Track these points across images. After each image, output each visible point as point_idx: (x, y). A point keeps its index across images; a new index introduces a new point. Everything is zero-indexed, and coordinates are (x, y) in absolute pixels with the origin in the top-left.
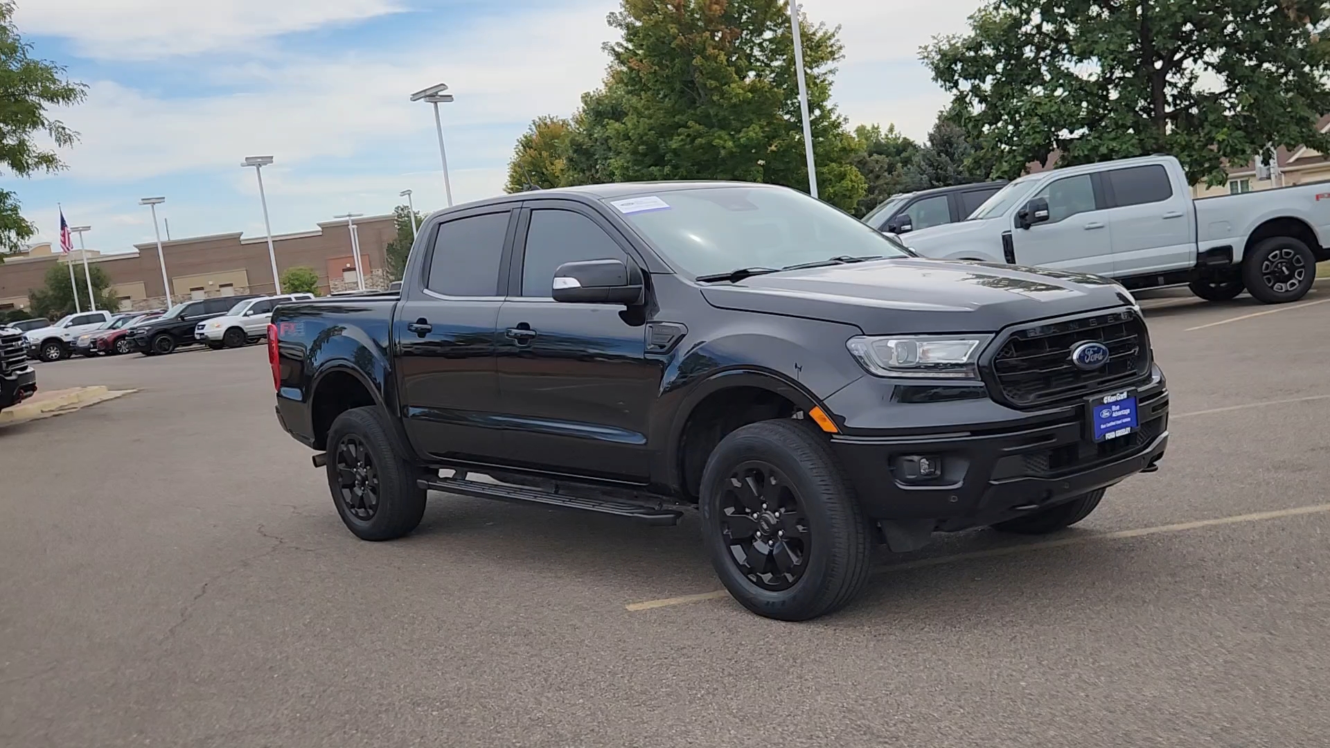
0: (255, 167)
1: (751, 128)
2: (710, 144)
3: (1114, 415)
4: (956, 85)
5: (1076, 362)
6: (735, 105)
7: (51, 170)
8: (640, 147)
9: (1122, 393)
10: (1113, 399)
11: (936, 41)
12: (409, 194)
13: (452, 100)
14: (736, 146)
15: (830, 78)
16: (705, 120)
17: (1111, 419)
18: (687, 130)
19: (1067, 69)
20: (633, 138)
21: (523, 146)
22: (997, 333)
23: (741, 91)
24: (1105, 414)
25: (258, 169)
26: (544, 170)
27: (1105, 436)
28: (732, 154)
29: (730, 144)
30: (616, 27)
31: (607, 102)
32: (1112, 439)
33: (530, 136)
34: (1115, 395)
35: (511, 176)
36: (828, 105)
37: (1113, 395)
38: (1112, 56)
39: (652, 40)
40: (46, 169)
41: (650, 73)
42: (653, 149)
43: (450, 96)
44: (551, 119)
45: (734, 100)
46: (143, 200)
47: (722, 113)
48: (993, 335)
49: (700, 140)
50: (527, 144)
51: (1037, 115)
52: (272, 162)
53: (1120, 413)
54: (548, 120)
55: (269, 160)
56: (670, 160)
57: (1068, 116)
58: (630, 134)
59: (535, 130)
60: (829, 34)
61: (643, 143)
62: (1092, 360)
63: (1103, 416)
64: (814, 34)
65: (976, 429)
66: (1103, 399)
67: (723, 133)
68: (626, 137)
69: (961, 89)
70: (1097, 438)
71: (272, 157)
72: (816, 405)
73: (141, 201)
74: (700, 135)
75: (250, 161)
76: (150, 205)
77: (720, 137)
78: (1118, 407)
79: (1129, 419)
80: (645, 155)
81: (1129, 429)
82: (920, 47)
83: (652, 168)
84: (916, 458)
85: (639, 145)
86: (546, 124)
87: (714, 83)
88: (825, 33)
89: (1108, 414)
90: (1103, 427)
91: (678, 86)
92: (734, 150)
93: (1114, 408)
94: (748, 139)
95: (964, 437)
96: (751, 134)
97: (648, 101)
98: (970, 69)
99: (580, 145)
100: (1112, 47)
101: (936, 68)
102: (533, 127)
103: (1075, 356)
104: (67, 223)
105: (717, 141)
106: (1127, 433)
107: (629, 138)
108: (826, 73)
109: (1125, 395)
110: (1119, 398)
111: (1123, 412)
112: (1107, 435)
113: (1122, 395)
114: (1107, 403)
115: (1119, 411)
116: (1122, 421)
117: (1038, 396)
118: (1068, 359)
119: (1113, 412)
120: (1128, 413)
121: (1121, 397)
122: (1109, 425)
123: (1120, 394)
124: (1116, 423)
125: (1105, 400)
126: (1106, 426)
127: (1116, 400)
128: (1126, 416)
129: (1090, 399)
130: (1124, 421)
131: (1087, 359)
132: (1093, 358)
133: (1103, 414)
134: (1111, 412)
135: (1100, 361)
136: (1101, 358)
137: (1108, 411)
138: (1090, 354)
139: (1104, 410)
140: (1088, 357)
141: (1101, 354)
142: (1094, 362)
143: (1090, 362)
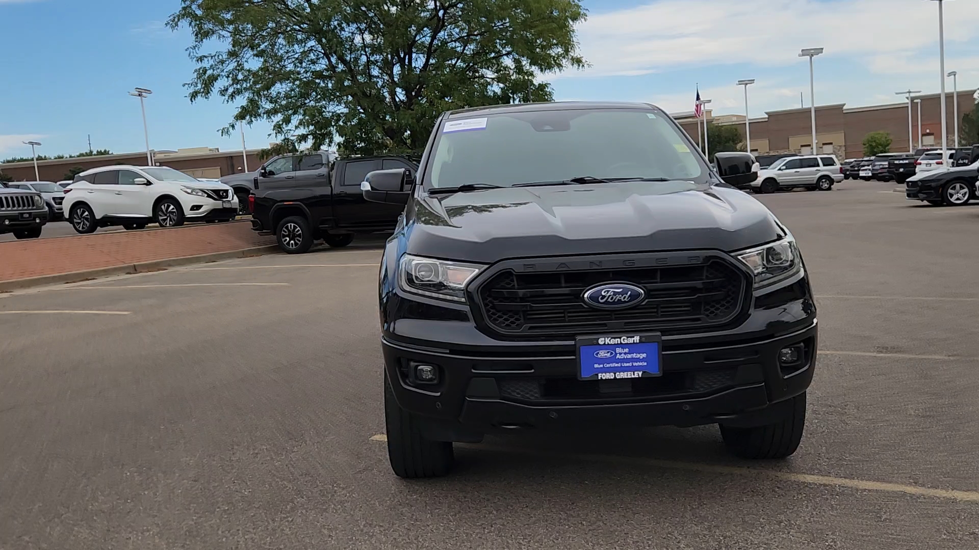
0: (808, 57)
3: (618, 356)
5: (586, 299)
7: (581, 67)
9: (633, 337)
10: (617, 341)
12: (955, 75)
17: (613, 359)
22: (492, 265)
24: (603, 354)
25: (811, 58)
27: (597, 375)
32: (608, 380)
34: (620, 338)
37: (612, 338)
40: (577, 67)
46: (739, 81)
48: (486, 266)
52: (822, 52)
53: (629, 356)
55: (820, 50)
62: (609, 300)
63: (599, 356)
65: (455, 349)
66: (598, 339)
70: (585, 375)
71: (822, 49)
73: (738, 83)
75: (805, 52)
76: (744, 86)
78: (627, 350)
79: (645, 364)
81: (640, 373)
84: (413, 364)
89: (608, 355)
90: (596, 366)
93: (618, 350)
95: (445, 354)
103: (586, 296)
104: (700, 97)
106: (636, 376)
109: (636, 340)
110: (626, 342)
111: (634, 355)
112: (599, 375)
113: (633, 339)
114: (605, 344)
115: (625, 353)
116: (630, 364)
117: (531, 328)
118: (578, 296)
119: (616, 354)
120: (641, 358)
121: (631, 341)
122: (608, 366)
123: (628, 337)
124: (619, 365)
125: (601, 341)
126: (602, 366)
127: (621, 343)
128: (638, 360)
129: (578, 338)
130: (635, 364)
131: (602, 299)
132: (612, 299)
133: (597, 354)
134: (612, 354)
135: (625, 302)
136: (626, 299)
137: (608, 352)
138: (609, 294)
139: (601, 351)
140: (604, 297)
141: (627, 296)
142: (614, 303)
143: (606, 302)
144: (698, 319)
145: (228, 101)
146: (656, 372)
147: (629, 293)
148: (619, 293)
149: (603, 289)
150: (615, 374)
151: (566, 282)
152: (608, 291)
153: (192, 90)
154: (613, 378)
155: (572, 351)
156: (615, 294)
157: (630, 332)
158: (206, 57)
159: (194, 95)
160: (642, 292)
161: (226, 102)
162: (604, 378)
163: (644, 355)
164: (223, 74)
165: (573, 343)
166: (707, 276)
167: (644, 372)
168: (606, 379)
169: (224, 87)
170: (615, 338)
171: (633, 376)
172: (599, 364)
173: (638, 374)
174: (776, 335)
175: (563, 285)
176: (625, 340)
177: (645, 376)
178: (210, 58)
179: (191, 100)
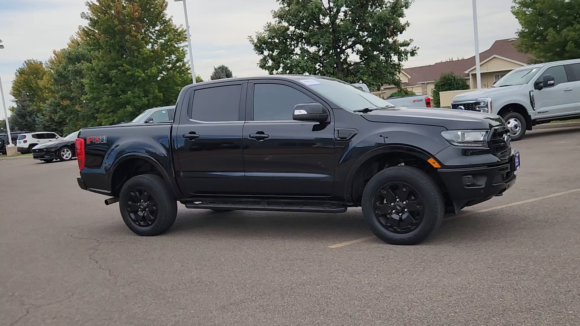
1: (153, 68)
2: (133, 75)
4: (262, 53)
6: (144, 58)
8: (100, 75)
11: (257, 34)
13: (3, 47)
14: (146, 76)
15: (186, 48)
16: (130, 63)
18: (122, 68)
19: (307, 49)
20: (96, 70)
21: (19, 73)
22: (490, 130)
23: (148, 52)
26: (31, 85)
28: (144, 80)
29: (143, 75)
30: (85, 19)
31: (73, 53)
33: (23, 68)
35: (12, 87)
36: (185, 60)
38: (326, 45)
39: (105, 26)
41: (105, 41)
42: (106, 75)
43: (2, 46)
44: (34, 61)
45: (145, 56)
47: (138, 61)
49: (129, 72)
50: (21, 72)
51: (299, 67)
54: (32, 61)
56: (115, 81)
57: (310, 68)
58: (95, 68)
59: (26, 65)
60: (184, 30)
61: (102, 73)
64: (177, 29)
67: (139, 70)
68: (93, 69)
69: (265, 55)
72: (431, 158)
74: (129, 70)
77: (138, 72)
80: (102, 78)
82: (248, 36)
83: (106, 84)
84: (469, 176)
85: (99, 73)
86: (31, 63)
87: (135, 48)
88: (183, 29)
91: (117, 48)
92: (145, 78)
94: (151, 73)
95: (486, 168)
96: (153, 71)
97: (103, 54)
98: (270, 47)
99: (61, 73)
100: (326, 41)
101: (255, 46)
102: (25, 64)
103: (506, 140)
105: (137, 73)
107: (94, 70)
108: (184, 47)
117: (501, 154)
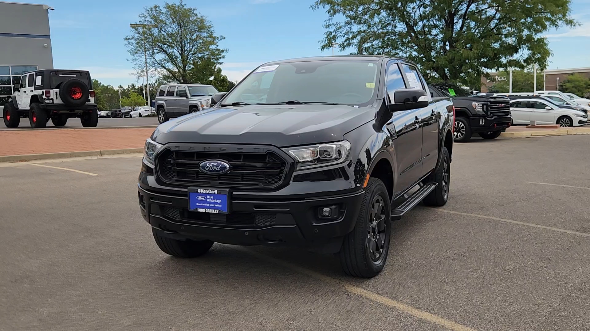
3: (208, 200)
5: (201, 168)
9: (214, 190)
10: (206, 192)
17: (205, 202)
22: (164, 145)
24: (201, 198)
27: (197, 209)
32: (202, 213)
34: (208, 190)
40: (569, 26)
48: (162, 146)
53: (213, 201)
62: (210, 169)
63: (199, 199)
66: (198, 189)
70: (192, 209)
78: (212, 197)
79: (221, 206)
81: (218, 211)
89: (203, 199)
90: (197, 204)
93: (208, 197)
103: (200, 165)
109: (216, 192)
110: (211, 192)
111: (216, 201)
112: (198, 209)
113: (214, 191)
114: (201, 193)
115: (212, 199)
116: (213, 205)
117: (176, 181)
118: (197, 166)
119: (207, 199)
120: (219, 202)
121: (213, 192)
122: (203, 205)
123: (212, 190)
124: (208, 205)
125: (199, 191)
126: (200, 204)
127: (208, 193)
128: (217, 203)
129: (189, 188)
130: (216, 205)
131: (207, 168)
132: (211, 168)
133: (198, 198)
134: (205, 198)
135: (218, 171)
136: (218, 169)
137: (203, 197)
138: (210, 166)
139: (199, 196)
140: (208, 167)
141: (219, 168)
142: (212, 171)
143: (209, 170)
144: (257, 185)
145: (341, 51)
146: (226, 211)
147: (220, 166)
148: (215, 166)
149: (207, 163)
150: (205, 210)
151: (196, 158)
152: (210, 164)
153: (322, 45)
154: (204, 211)
155: (185, 194)
156: (213, 166)
157: (213, 187)
158: (330, 25)
159: (323, 48)
160: (228, 166)
161: (340, 51)
162: (200, 211)
163: (220, 201)
164: (342, 35)
165: (186, 190)
166: (268, 160)
167: (219, 211)
168: (201, 212)
169: (342, 42)
170: (205, 190)
171: (214, 212)
172: (199, 203)
173: (216, 211)
174: (306, 199)
175: (195, 159)
176: (210, 191)
177: (220, 212)
178: (333, 26)
179: (322, 50)
